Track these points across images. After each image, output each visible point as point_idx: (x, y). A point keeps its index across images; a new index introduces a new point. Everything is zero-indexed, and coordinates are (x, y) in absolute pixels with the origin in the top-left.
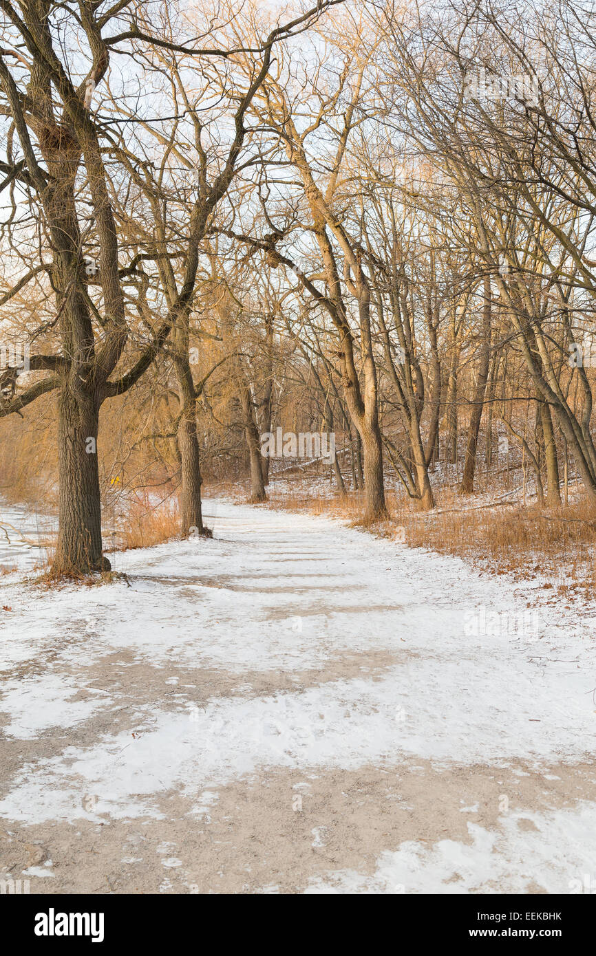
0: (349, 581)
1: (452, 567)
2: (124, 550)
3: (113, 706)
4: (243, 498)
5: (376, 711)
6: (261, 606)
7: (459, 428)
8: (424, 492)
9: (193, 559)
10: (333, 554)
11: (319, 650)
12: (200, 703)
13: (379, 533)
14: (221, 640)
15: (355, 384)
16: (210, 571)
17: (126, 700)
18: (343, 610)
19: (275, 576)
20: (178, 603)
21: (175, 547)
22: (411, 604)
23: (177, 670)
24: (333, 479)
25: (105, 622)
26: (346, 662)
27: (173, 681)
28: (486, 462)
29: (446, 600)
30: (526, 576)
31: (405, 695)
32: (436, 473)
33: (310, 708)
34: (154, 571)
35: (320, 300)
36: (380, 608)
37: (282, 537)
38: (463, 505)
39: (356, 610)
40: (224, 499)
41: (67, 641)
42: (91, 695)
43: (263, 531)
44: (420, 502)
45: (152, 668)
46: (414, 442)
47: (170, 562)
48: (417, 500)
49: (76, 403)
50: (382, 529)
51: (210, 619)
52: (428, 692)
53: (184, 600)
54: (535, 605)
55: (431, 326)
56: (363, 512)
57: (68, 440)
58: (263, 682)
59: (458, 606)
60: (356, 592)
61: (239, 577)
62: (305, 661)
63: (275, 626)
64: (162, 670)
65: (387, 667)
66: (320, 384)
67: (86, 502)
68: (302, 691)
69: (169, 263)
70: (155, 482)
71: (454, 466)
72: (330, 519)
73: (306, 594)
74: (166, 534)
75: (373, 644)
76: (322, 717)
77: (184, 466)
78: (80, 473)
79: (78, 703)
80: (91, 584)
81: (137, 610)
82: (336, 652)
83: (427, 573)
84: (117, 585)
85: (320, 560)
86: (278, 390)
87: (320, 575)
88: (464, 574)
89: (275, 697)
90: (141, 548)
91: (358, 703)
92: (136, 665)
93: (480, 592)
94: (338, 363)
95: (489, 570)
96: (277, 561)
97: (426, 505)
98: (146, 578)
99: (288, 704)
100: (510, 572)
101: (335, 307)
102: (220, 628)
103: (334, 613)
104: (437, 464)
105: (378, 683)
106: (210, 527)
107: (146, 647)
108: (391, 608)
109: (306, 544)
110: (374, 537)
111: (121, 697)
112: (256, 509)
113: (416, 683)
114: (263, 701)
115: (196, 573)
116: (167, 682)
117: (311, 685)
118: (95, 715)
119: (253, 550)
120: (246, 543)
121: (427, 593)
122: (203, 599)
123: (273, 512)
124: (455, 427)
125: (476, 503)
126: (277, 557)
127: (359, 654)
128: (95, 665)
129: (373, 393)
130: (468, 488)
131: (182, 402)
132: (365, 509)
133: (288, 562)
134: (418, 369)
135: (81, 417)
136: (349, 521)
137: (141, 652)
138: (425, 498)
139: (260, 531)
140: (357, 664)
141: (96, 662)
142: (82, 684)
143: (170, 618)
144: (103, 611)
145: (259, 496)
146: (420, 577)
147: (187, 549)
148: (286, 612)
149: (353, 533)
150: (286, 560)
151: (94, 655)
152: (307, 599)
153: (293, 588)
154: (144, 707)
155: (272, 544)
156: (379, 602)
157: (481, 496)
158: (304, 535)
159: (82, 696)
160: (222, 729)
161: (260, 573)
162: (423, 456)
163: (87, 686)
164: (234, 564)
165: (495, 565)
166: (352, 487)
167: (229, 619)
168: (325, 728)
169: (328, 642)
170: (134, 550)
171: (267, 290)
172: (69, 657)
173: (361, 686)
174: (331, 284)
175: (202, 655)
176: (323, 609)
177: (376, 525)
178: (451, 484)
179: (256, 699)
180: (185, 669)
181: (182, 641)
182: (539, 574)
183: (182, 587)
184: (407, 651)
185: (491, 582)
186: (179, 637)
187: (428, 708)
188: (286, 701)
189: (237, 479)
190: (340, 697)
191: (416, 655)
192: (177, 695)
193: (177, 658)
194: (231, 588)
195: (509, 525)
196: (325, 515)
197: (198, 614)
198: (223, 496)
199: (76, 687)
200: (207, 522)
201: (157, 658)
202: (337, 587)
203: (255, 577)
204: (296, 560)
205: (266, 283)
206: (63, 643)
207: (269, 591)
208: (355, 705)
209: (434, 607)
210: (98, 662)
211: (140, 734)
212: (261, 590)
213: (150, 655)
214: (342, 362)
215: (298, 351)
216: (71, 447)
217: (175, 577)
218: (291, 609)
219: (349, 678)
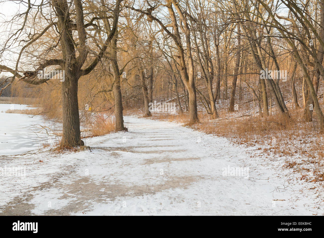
0: (181, 148)
1: (223, 142)
2: (92, 137)
3: (77, 201)
4: (142, 115)
5: (183, 201)
6: (143, 159)
7: (228, 85)
8: (214, 112)
9: (119, 140)
10: (175, 137)
11: (164, 177)
12: (112, 199)
13: (195, 129)
14: (125, 173)
15: (185, 69)
16: (125, 145)
17: (82, 198)
18: (176, 160)
19: (150, 147)
20: (110, 158)
21: (113, 135)
22: (204, 157)
23: (105, 185)
24: (178, 107)
25: (79, 166)
26: (174, 181)
27: (103, 190)
28: (239, 99)
29: (218, 155)
30: (251, 145)
31: (196, 194)
32: (219, 104)
33: (157, 200)
34: (102, 145)
35: (170, 35)
36: (191, 159)
37: (156, 131)
38: (229, 117)
39: (182, 160)
40: (134, 116)
41: (63, 174)
42: (69, 196)
43: (149, 128)
44: (212, 116)
45: (95, 185)
46: (210, 91)
47: (110, 141)
48: (211, 115)
49: (68, 79)
50: (196, 127)
51: (122, 164)
52: (206, 193)
53: (113, 157)
54: (254, 157)
55: (216, 44)
56: (189, 120)
57: (66, 93)
58: (139, 190)
59: (223, 158)
60: (182, 153)
61: (136, 147)
62: (157, 181)
63: (148, 167)
64: (99, 186)
65: (190, 183)
66: (172, 69)
67: (73, 118)
68: (154, 193)
69: (108, 21)
70: (106, 110)
71: (226, 101)
72: (176, 123)
73: (162, 154)
74: (110, 130)
75: (186, 174)
76: (161, 204)
77: (116, 103)
78: (71, 106)
79: (63, 200)
80: (76, 151)
81: (93, 161)
82: (171, 177)
83: (212, 144)
84: (86, 151)
85: (170, 140)
86: (156, 72)
87: (169, 146)
88: (227, 144)
89: (143, 196)
90: (99, 136)
91: (176, 198)
92: (89, 184)
93: (232, 152)
94: (178, 60)
95: (237, 143)
96: (153, 140)
97: (214, 117)
98: (99, 148)
99: (148, 199)
100: (245, 143)
101: (176, 37)
102: (125, 168)
103: (172, 161)
104: (220, 100)
105: (186, 190)
106: (127, 127)
107: (94, 176)
108: (196, 159)
109: (165, 133)
110: (193, 130)
111: (80, 197)
112: (147, 120)
113: (201, 189)
114: (138, 198)
115: (119, 146)
116: (100, 191)
117: (158, 191)
118: (69, 205)
119: (144, 136)
120: (141, 133)
121: (211, 152)
122: (121, 156)
123: (154, 121)
124: (227, 86)
125: (235, 116)
126: (153, 139)
127: (180, 178)
128: (73, 184)
129: (192, 72)
130: (232, 109)
131: (114, 77)
132: (189, 119)
133: (157, 141)
134: (211, 62)
135: (70, 84)
136: (183, 124)
137: (92, 178)
138: (214, 114)
139: (148, 128)
140: (178, 182)
141: (73, 183)
142: (66, 192)
143: (106, 164)
144: (79, 162)
145: (148, 114)
146: (209, 146)
147: (117, 136)
148: (153, 161)
149: (185, 129)
150: (156, 140)
151: (73, 180)
152: (163, 155)
153: (157, 151)
154: (89, 201)
155: (152, 134)
156: (191, 156)
157: (237, 113)
158: (165, 130)
159: (65, 197)
160: (120, 210)
161: (145, 145)
162: (213, 97)
163: (67, 193)
164: (135, 142)
165: (239, 140)
166: (185, 110)
167: (129, 164)
168: (162, 209)
169: (168, 173)
170: (96, 137)
171: (150, 31)
172: (62, 181)
173: (179, 191)
174: (175, 28)
175: (116, 179)
176: (168, 160)
177: (194, 125)
178: (225, 108)
179: (135, 197)
180: (108, 185)
181: (109, 174)
182: (257, 144)
183: (112, 152)
184: (200, 176)
185: (237, 147)
186: (108, 172)
187: (205, 200)
188: (147, 197)
189: (140, 108)
190: (170, 196)
191: (203, 178)
192: (103, 196)
193: (106, 181)
194: (132, 152)
195: (246, 124)
196: (175, 121)
197: (117, 162)
198: (134, 115)
199: (63, 193)
200: (125, 125)
201: (98, 181)
202: (175, 151)
203: (143, 147)
204: (160, 140)
205: (150, 28)
206: (61, 175)
207: (147, 152)
208: (175, 199)
209: (213, 158)
210: (74, 182)
211: (86, 212)
212: (144, 152)
213: (95, 179)
214: (180, 60)
215: (163, 56)
216: (67, 96)
217: (110, 148)
218: (155, 160)
219: (175, 188)
